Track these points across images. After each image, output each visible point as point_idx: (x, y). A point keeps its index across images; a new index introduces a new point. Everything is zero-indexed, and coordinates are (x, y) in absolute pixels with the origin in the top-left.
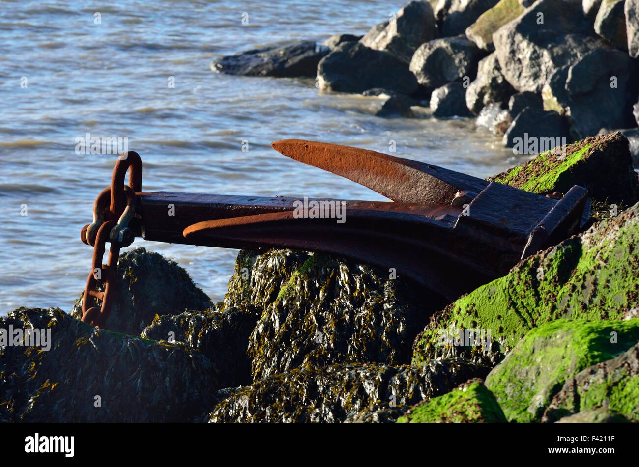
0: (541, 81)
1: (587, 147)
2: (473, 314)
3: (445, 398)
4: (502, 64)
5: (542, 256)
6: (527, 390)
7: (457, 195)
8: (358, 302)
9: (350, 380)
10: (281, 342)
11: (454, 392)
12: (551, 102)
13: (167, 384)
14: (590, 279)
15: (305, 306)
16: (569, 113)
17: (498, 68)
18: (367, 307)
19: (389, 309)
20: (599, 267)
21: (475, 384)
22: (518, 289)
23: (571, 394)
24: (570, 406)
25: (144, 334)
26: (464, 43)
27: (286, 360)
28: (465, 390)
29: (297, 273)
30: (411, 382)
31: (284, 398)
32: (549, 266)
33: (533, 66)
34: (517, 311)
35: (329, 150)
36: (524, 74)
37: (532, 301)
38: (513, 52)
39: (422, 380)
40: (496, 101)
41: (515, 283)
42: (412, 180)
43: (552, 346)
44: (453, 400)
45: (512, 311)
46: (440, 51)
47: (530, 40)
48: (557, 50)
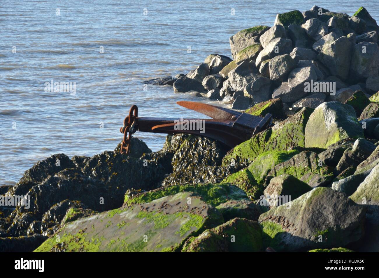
0: (243, 87)
1: (270, 103)
2: (240, 151)
3: (237, 173)
4: (231, 82)
5: (260, 133)
6: (259, 172)
7: (233, 117)
8: (204, 149)
9: (205, 171)
10: (182, 161)
11: (239, 172)
12: (246, 94)
13: (150, 173)
14: (275, 140)
15: (189, 150)
16: (252, 97)
17: (229, 83)
18: (207, 150)
19: (214, 151)
20: (277, 136)
21: (245, 169)
22: (253, 144)
23: (274, 172)
24: (274, 175)
25: (140, 159)
26: (218, 76)
27: (183, 166)
28: (243, 171)
29: (186, 140)
30: (223, 171)
31: (185, 176)
32: (262, 136)
33: (240, 83)
34: (253, 150)
35: (194, 104)
36: (237, 85)
37: (258, 147)
38: (234, 79)
39: (226, 170)
40: (229, 94)
41: (252, 142)
42: (219, 113)
43: (267, 159)
44: (239, 174)
45: (252, 150)
46: (211, 78)
47: (240, 75)
48: (248, 78)
